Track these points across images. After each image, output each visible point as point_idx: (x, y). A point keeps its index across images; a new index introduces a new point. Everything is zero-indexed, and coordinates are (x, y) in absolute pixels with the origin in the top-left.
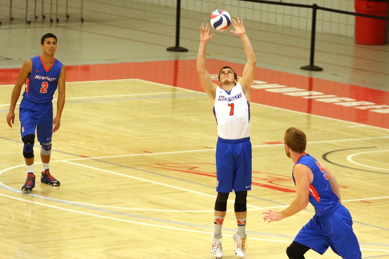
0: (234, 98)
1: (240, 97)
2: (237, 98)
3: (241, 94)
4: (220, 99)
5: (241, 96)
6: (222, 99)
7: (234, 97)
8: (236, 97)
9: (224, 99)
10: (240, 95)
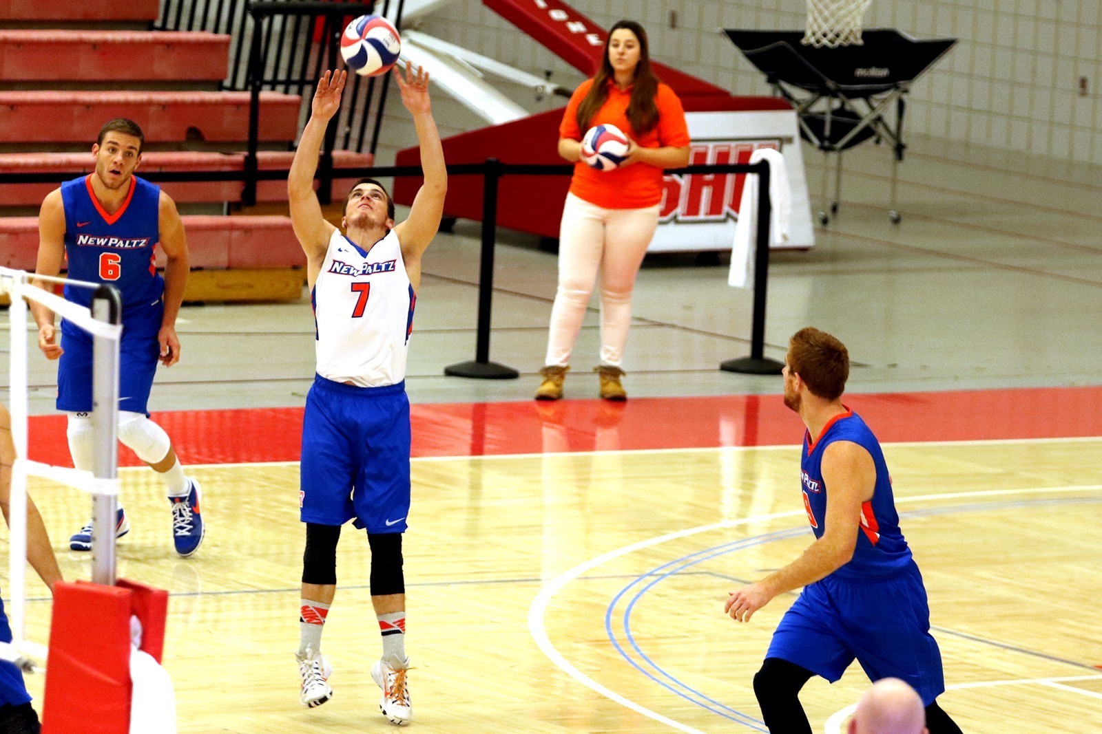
0: (375, 270)
1: (390, 269)
2: (383, 269)
3: (394, 261)
4: (333, 270)
5: (394, 266)
6: (338, 271)
7: (375, 266)
8: (381, 266)
9: (342, 272)
10: (392, 263)
